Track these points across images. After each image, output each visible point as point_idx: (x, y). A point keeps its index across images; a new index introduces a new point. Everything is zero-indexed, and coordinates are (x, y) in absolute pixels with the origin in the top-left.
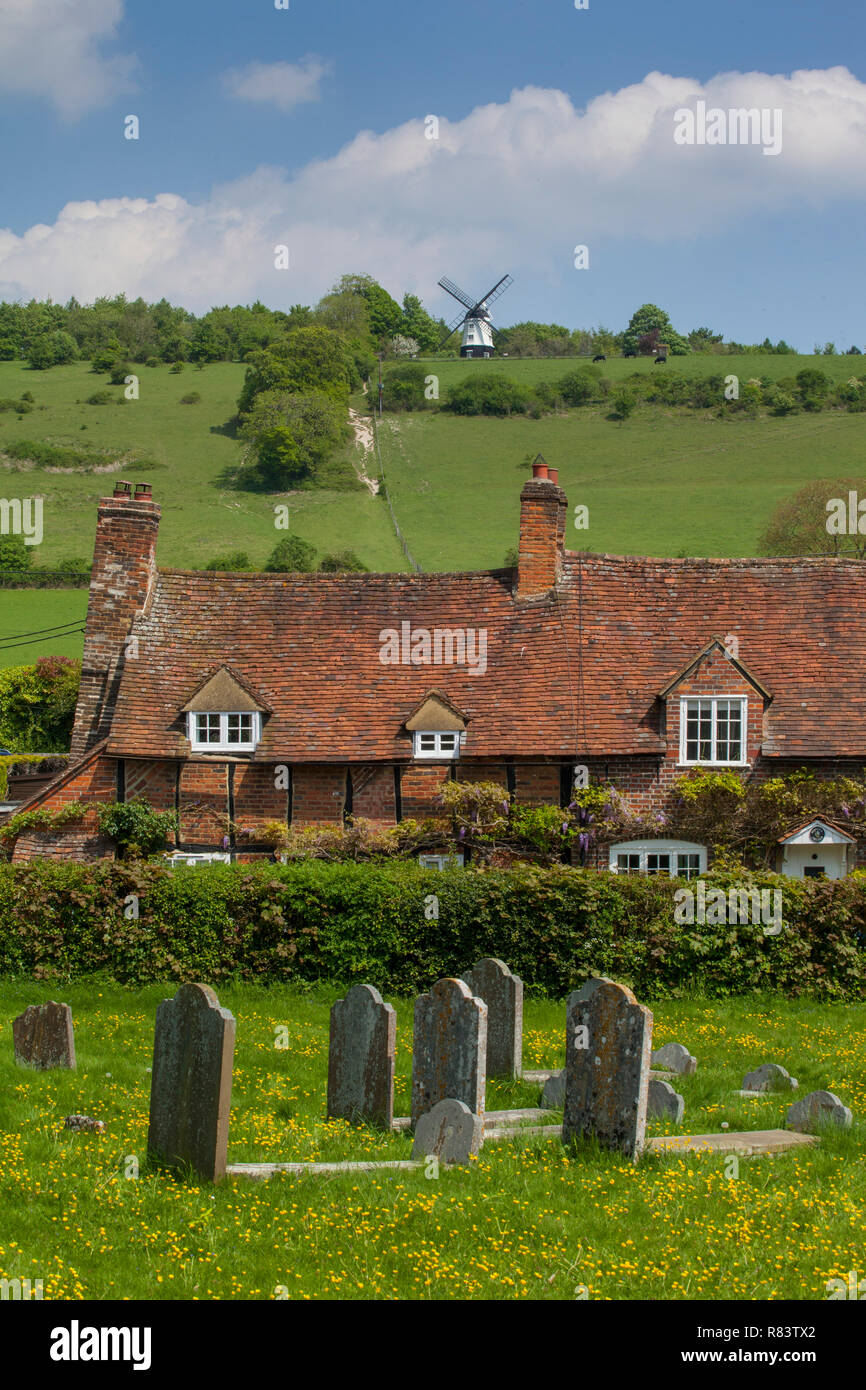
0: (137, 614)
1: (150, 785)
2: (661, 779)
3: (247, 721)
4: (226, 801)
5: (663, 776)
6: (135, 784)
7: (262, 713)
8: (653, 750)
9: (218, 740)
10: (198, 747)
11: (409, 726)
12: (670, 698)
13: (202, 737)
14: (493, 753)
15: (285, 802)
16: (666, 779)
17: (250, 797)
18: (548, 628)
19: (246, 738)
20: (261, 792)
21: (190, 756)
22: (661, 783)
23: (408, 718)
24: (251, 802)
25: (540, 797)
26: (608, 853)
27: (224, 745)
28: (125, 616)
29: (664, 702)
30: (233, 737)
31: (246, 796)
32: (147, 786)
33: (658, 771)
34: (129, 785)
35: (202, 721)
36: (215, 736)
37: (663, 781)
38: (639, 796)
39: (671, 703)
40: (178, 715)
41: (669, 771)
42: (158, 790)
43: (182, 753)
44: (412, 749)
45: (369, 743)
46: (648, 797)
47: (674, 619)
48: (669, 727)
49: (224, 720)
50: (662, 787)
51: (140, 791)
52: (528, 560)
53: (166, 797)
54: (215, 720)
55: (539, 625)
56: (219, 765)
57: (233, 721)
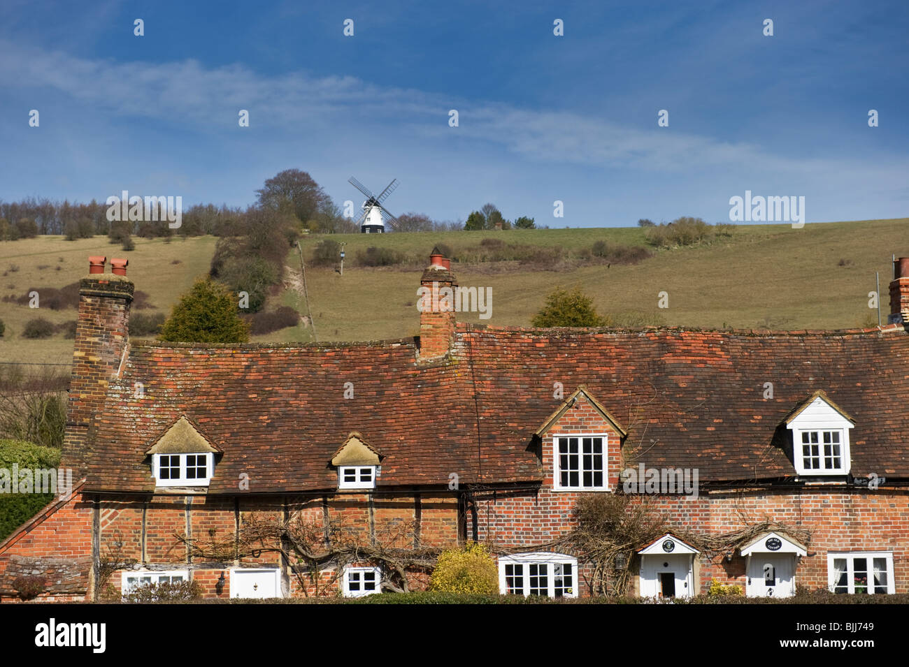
0: (112, 376)
1: (121, 515)
2: (539, 502)
3: (202, 460)
4: (185, 527)
5: (541, 500)
6: (108, 515)
7: (214, 453)
8: (532, 478)
9: (178, 477)
10: (162, 484)
11: (335, 462)
12: (545, 436)
13: (164, 475)
14: (402, 483)
15: (233, 526)
16: (543, 502)
17: (205, 523)
18: (444, 383)
19: (202, 474)
20: (214, 519)
21: (155, 491)
22: (539, 506)
23: (332, 456)
24: (205, 527)
25: (441, 518)
26: (497, 563)
27: (183, 481)
28: (102, 379)
29: (540, 440)
30: (190, 474)
31: (200, 523)
32: (118, 516)
33: (536, 495)
34: (103, 515)
35: (164, 461)
36: (176, 475)
37: (541, 504)
38: (522, 517)
39: (546, 440)
40: (145, 457)
41: (546, 496)
42: (127, 519)
43: (150, 488)
44: (338, 481)
45: (306, 476)
46: (528, 517)
47: (545, 375)
48: (545, 460)
49: (183, 459)
50: (540, 508)
51: (113, 521)
52: (428, 330)
53: (134, 525)
54: (176, 461)
55: (437, 380)
56: (179, 497)
57: (190, 461)
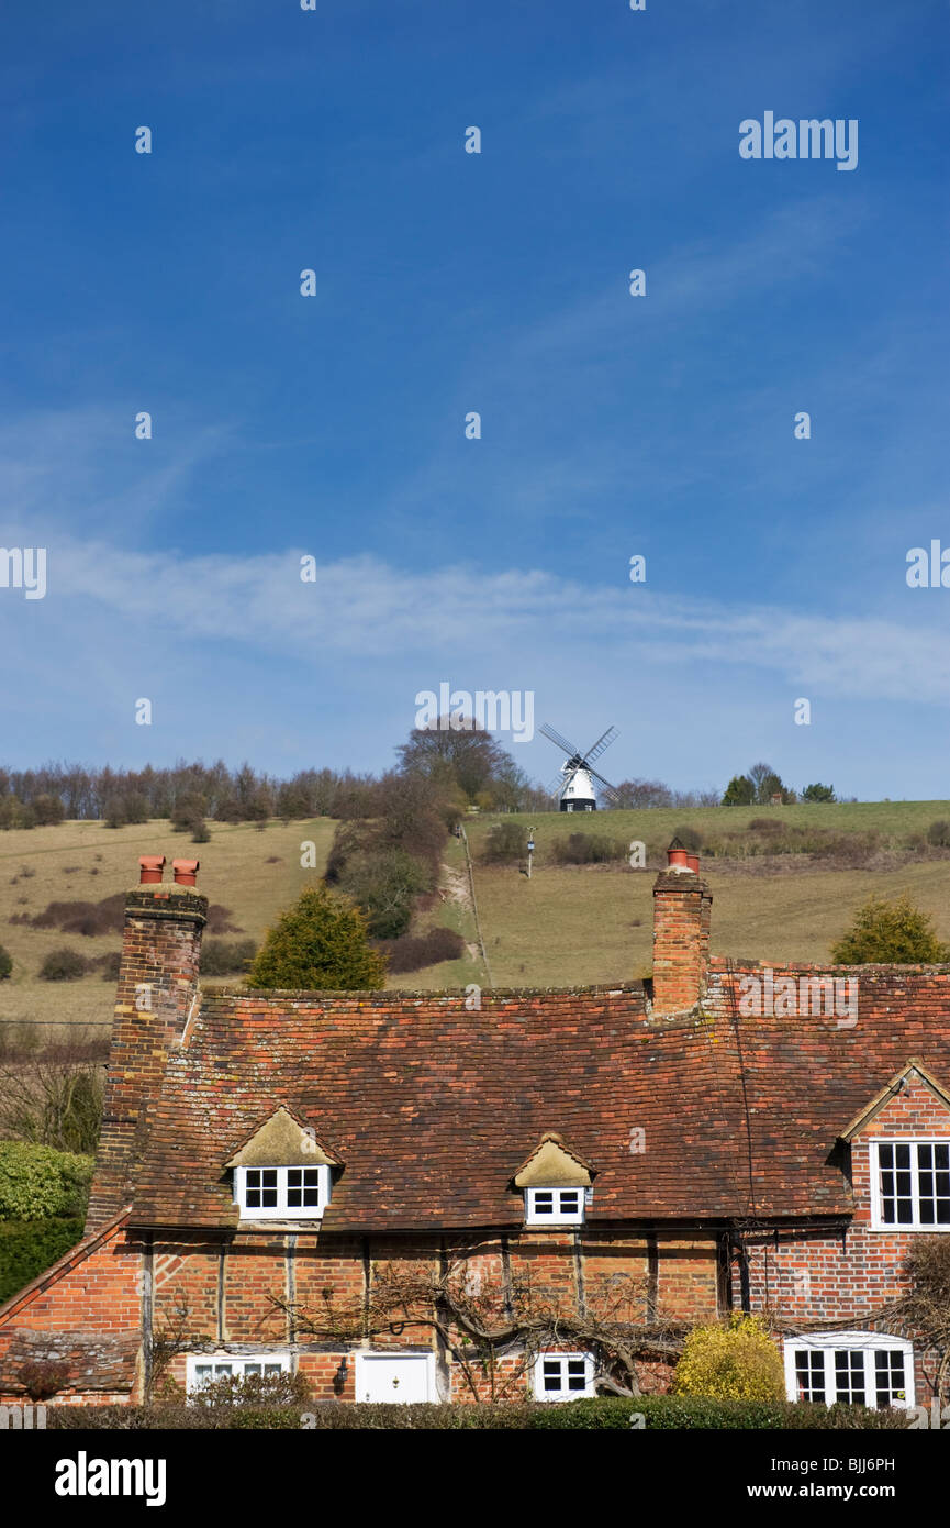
0: (173, 1044)
1: (186, 1265)
2: (848, 1249)
3: (312, 1177)
4: (284, 1285)
5: (851, 1245)
6: (166, 1264)
7: (330, 1166)
8: (836, 1210)
9: (274, 1204)
10: (250, 1216)
11: (520, 1180)
12: (856, 1141)
13: (253, 1200)
14: (627, 1216)
15: (360, 1284)
16: (854, 1248)
17: (316, 1278)
18: (692, 1055)
19: (312, 1199)
20: (330, 1272)
21: (240, 1226)
22: (848, 1255)
23: (515, 1171)
24: (317, 1285)
25: (690, 1273)
26: (781, 1348)
27: (282, 1210)
28: (159, 1048)
29: (848, 1147)
30: (294, 1200)
31: (309, 1278)
32: (181, 1267)
33: (844, 1238)
34: (158, 1265)
35: (252, 1178)
36: (271, 1200)
37: (852, 1252)
38: (820, 1272)
39: (857, 1147)
40: (223, 1172)
41: (858, 1238)
42: (196, 1271)
43: (230, 1222)
44: (524, 1212)
45: (474, 1203)
46: (831, 1273)
47: (853, 1041)
48: (856, 1180)
49: (282, 1175)
50: (850, 1259)
51: (174, 1274)
52: (665, 969)
53: (206, 1281)
54: (271, 1178)
55: (681, 1050)
56: (275, 1237)
57: (294, 1178)
